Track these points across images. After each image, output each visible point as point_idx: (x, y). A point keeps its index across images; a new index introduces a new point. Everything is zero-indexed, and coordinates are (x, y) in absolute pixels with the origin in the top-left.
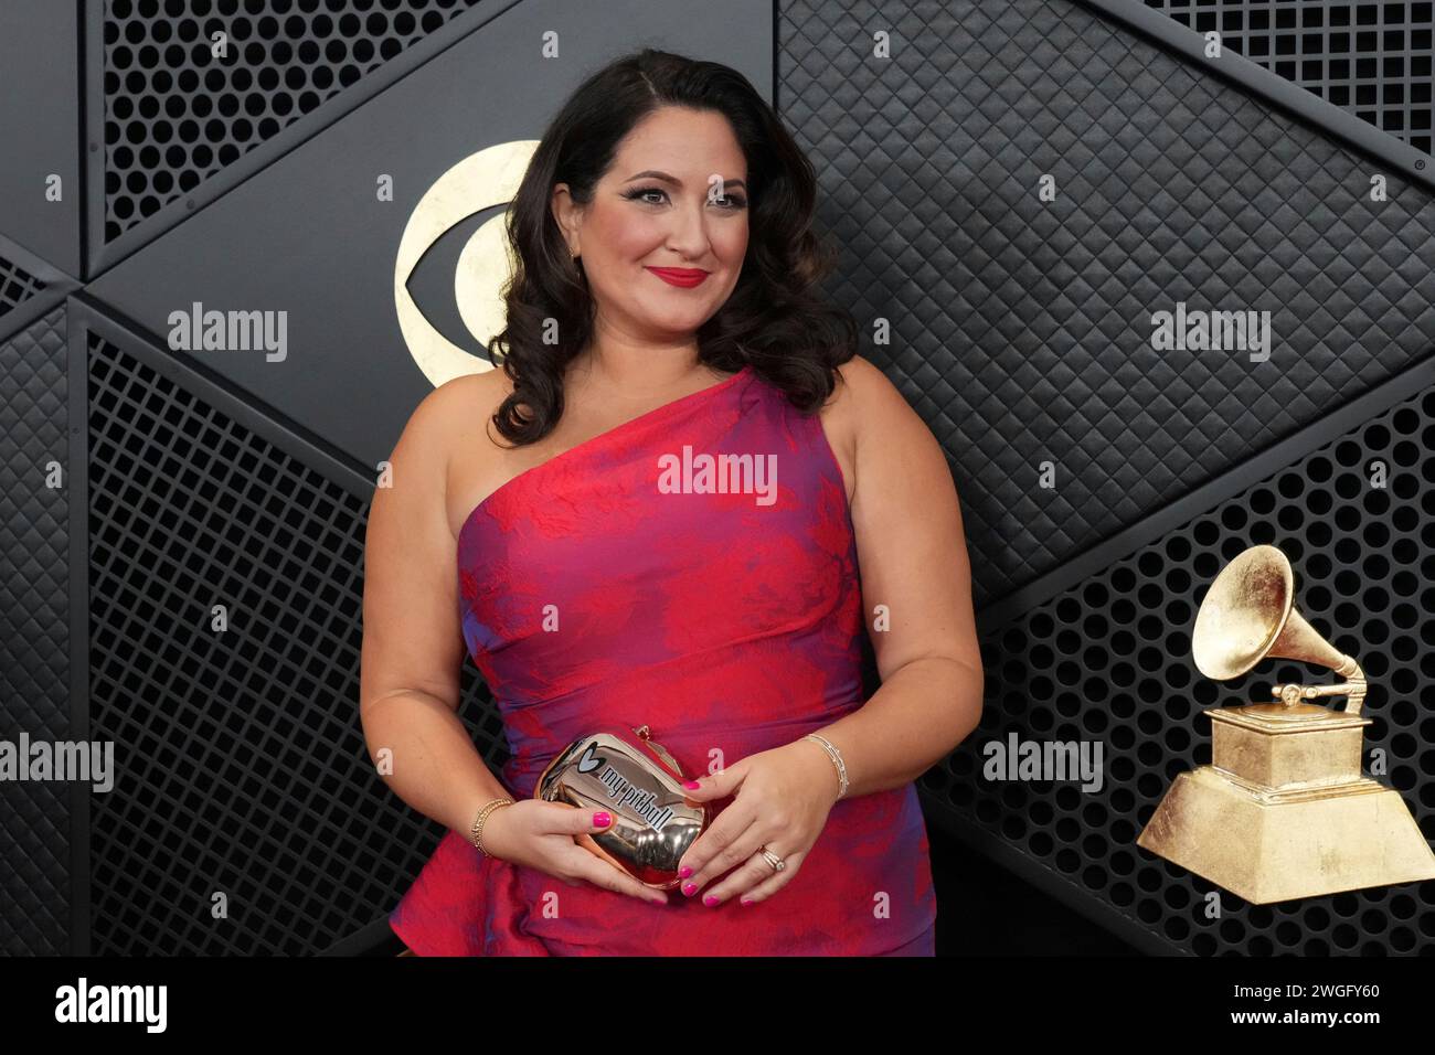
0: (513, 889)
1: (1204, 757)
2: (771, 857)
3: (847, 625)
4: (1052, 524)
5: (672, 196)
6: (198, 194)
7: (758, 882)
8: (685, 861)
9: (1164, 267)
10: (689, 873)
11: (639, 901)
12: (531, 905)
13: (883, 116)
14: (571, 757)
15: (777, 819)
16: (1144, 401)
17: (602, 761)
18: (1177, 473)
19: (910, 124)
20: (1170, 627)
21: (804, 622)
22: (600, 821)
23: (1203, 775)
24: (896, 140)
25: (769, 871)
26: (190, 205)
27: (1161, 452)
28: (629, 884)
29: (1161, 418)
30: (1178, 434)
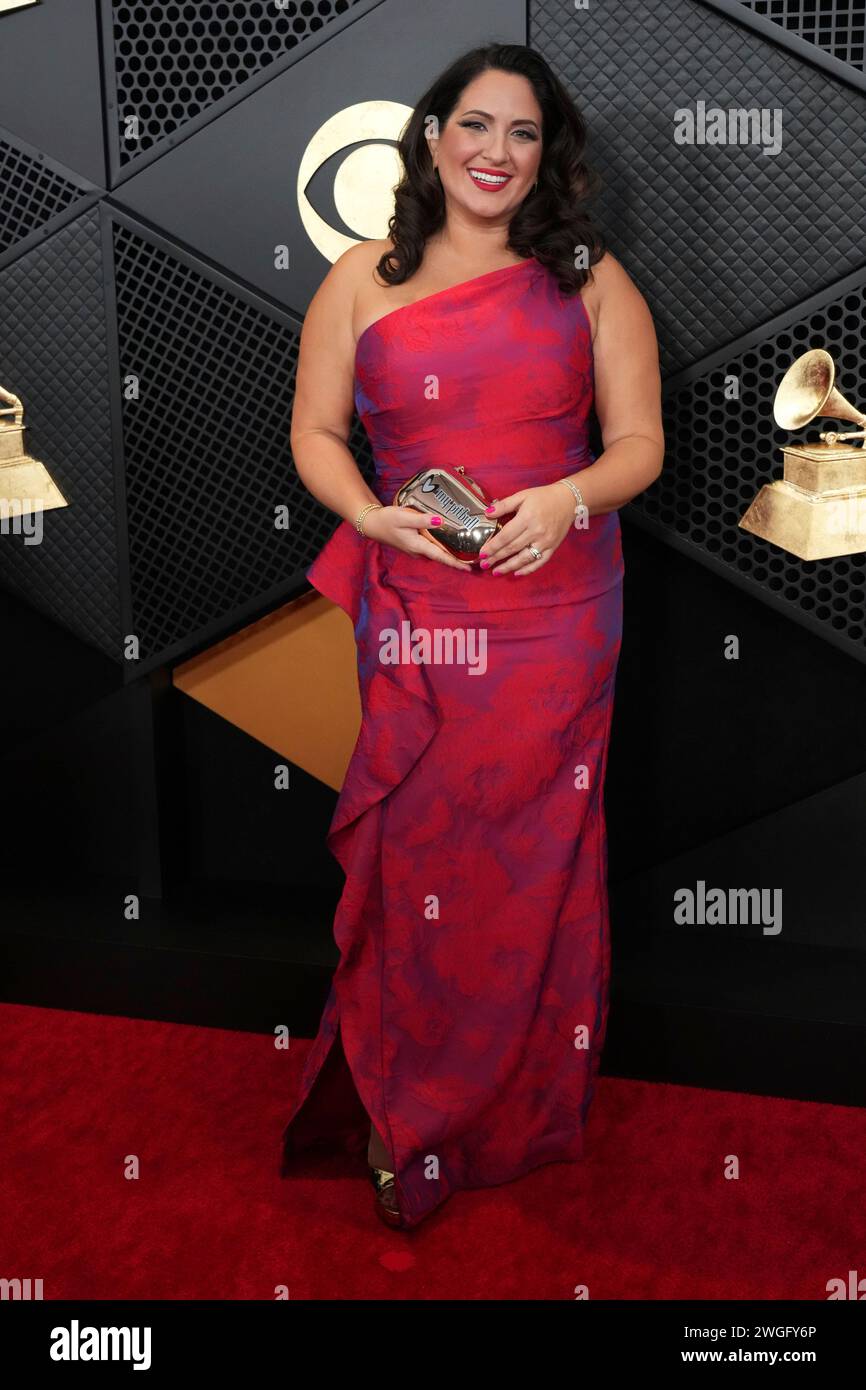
0: (379, 558)
1: (779, 475)
2: (534, 551)
3: (583, 413)
4: (692, 337)
5: (488, 127)
6: (176, 135)
7: (525, 564)
8: (483, 550)
9: (763, 178)
10: (485, 557)
11: (455, 568)
12: (389, 569)
13: (594, 84)
14: (417, 483)
15: (539, 529)
16: (749, 262)
17: (437, 486)
18: (767, 305)
19: (610, 89)
20: (761, 399)
21: (557, 413)
22: (435, 522)
23: (779, 487)
24: (601, 99)
25: (532, 559)
26: (171, 142)
27: (758, 293)
28: (449, 559)
29: (759, 272)
30: (769, 282)
